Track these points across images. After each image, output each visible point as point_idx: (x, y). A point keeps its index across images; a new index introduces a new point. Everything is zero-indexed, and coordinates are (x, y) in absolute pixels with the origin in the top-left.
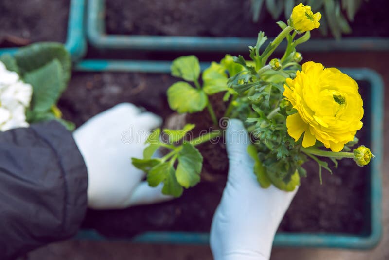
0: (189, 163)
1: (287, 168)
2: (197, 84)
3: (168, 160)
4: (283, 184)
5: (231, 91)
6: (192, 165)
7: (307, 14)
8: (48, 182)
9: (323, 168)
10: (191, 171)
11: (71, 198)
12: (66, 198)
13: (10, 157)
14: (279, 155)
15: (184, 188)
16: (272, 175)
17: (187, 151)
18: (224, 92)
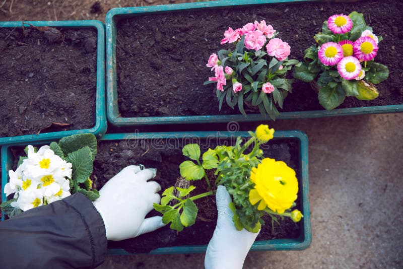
0: (189, 212)
1: (253, 219)
2: (198, 162)
3: (177, 208)
4: (250, 229)
5: (220, 169)
6: (191, 213)
7: (265, 130)
8: (78, 234)
9: (274, 221)
10: (190, 216)
11: (96, 241)
12: (92, 241)
13: (51, 223)
14: (247, 213)
15: (184, 226)
16: (244, 223)
17: (189, 204)
18: (216, 169)
